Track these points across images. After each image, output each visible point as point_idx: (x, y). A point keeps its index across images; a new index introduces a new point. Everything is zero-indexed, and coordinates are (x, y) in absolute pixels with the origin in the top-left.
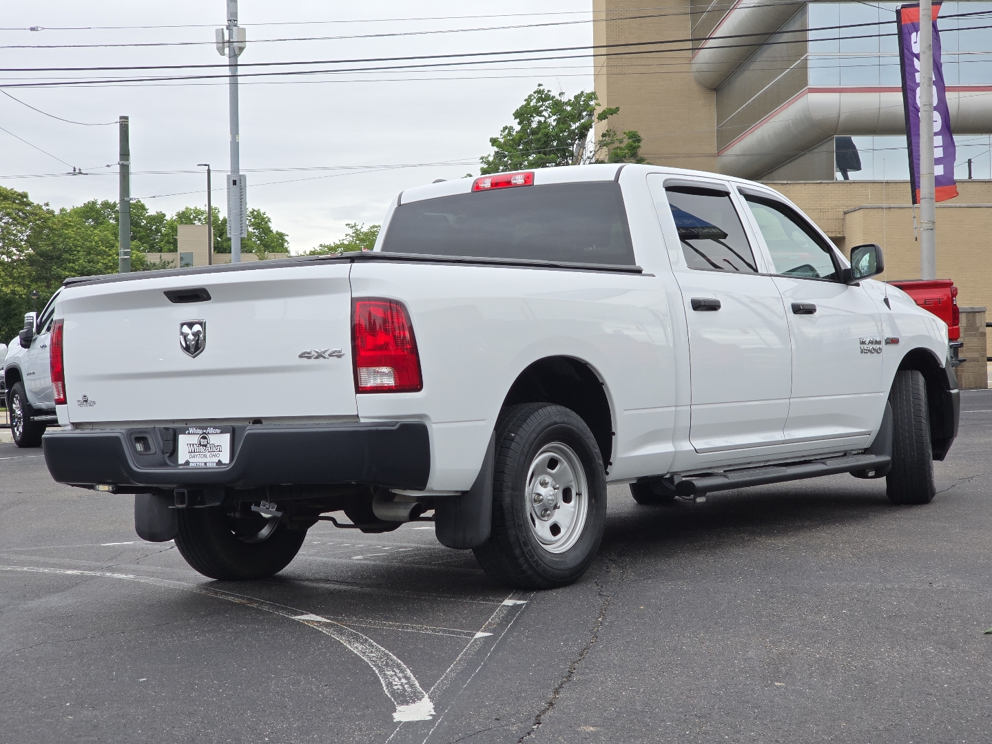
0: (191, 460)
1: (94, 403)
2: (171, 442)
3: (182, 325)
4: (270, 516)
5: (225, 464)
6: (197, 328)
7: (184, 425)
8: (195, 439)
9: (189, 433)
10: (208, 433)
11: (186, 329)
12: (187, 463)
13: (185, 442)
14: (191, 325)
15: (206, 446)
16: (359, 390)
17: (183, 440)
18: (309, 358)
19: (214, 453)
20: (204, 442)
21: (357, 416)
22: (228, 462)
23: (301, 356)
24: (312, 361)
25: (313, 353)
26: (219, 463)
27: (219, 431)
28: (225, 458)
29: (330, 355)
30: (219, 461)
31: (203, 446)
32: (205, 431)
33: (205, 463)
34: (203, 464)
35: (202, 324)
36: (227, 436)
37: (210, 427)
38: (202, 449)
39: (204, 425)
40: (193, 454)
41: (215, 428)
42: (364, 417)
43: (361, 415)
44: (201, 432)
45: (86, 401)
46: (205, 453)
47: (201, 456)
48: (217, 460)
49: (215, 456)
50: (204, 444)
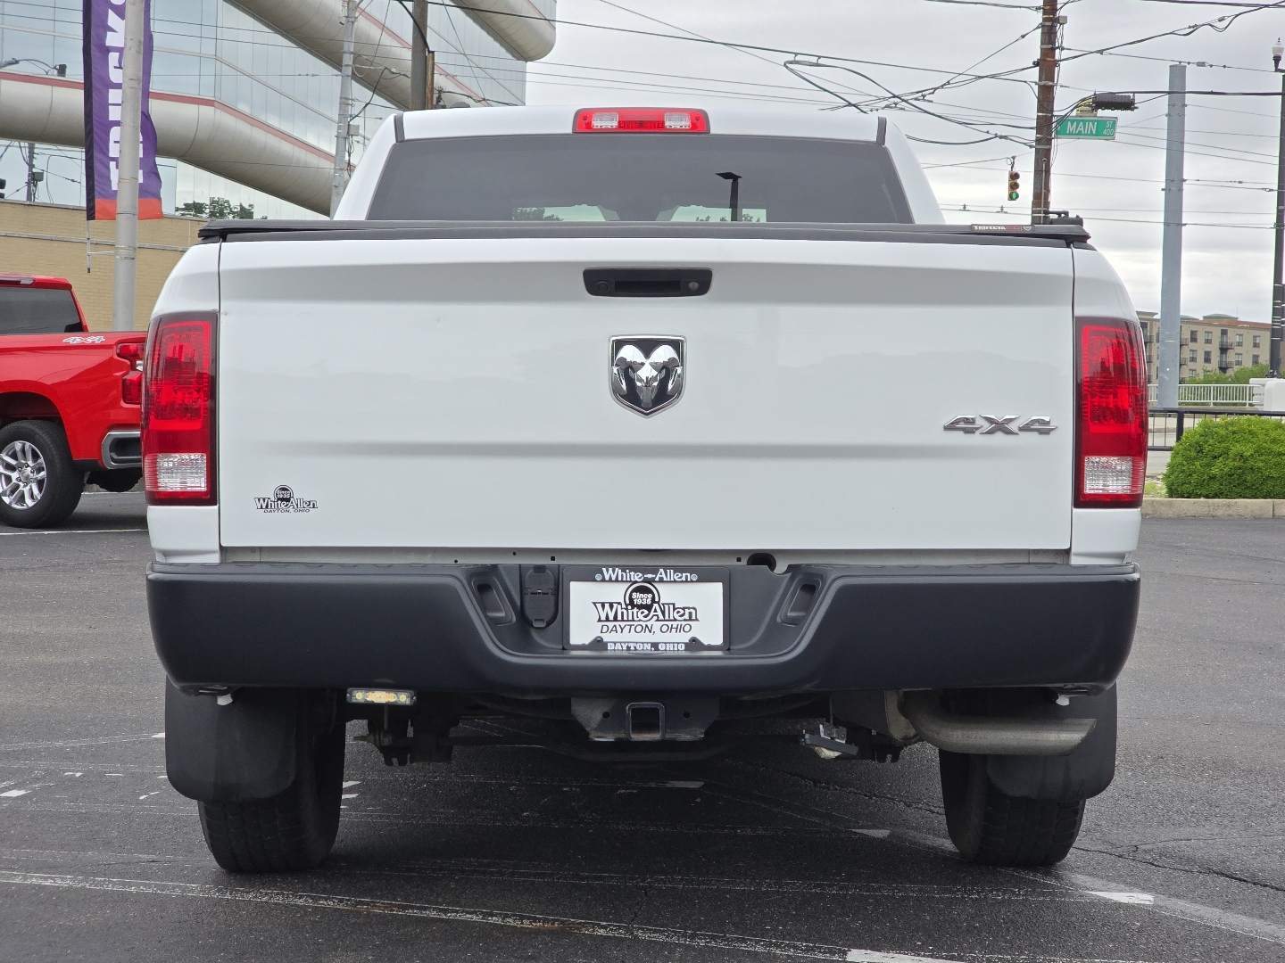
0: (606, 637)
1: (312, 505)
2: (552, 598)
3: (619, 345)
4: (837, 754)
6: (663, 354)
7: (591, 564)
8: (617, 593)
9: (603, 580)
10: (661, 580)
11: (630, 353)
12: (599, 644)
13: (589, 598)
14: (647, 346)
15: (649, 608)
16: (1082, 500)
17: (581, 595)
18: (967, 431)
19: (675, 624)
20: (640, 598)
21: (1068, 552)
22: (718, 640)
23: (951, 427)
24: (976, 439)
25: (980, 422)
26: (694, 644)
27: (694, 577)
28: (711, 631)
29: (1026, 428)
30: (694, 640)
32: (650, 576)
33: (655, 645)
35: (676, 345)
36: (717, 588)
37: (666, 568)
38: (639, 615)
40: (611, 625)
41: (678, 569)
42: (1076, 554)
43: (1073, 550)
44: (637, 577)
45: (288, 500)
46: (649, 624)
47: (639, 629)
48: (686, 638)
49: (679, 629)
50: (643, 600)
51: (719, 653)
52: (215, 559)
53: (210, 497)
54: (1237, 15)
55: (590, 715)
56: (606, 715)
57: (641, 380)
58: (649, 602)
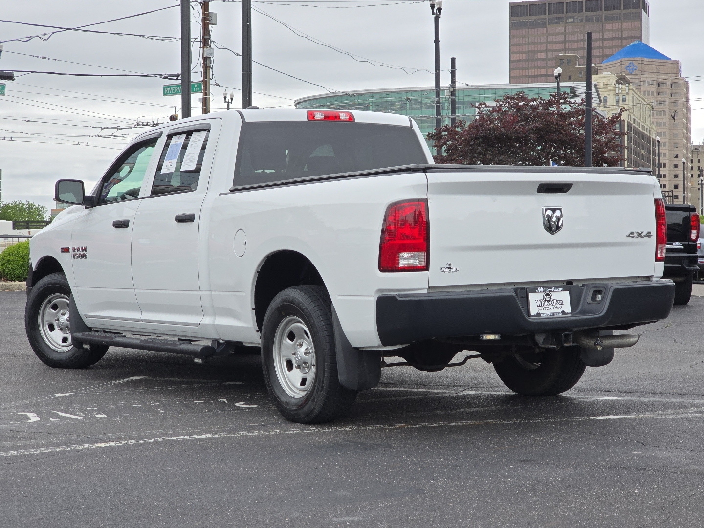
0: (541, 312)
1: (457, 269)
2: (524, 299)
3: (546, 210)
5: (568, 314)
6: (558, 213)
7: (534, 286)
8: (542, 296)
9: (537, 292)
10: (553, 291)
11: (549, 213)
12: (538, 315)
13: (534, 298)
14: (554, 210)
15: (549, 301)
17: (532, 297)
18: (632, 237)
19: (557, 306)
20: (548, 298)
22: (569, 311)
23: (628, 236)
24: (634, 240)
25: (635, 234)
26: (563, 312)
27: (560, 289)
28: (567, 308)
31: (548, 301)
32: (550, 290)
33: (554, 314)
34: (552, 314)
36: (568, 293)
37: (554, 286)
38: (548, 303)
39: (549, 284)
40: (541, 307)
41: (558, 287)
42: (655, 277)
43: (655, 276)
44: (547, 290)
45: (450, 268)
46: (550, 306)
47: (548, 308)
48: (560, 310)
49: (559, 308)
50: (548, 299)
51: (570, 315)
52: (425, 291)
53: (426, 268)
54: (54, 33)
55: (540, 339)
56: (544, 339)
57: (553, 222)
58: (549, 299)
